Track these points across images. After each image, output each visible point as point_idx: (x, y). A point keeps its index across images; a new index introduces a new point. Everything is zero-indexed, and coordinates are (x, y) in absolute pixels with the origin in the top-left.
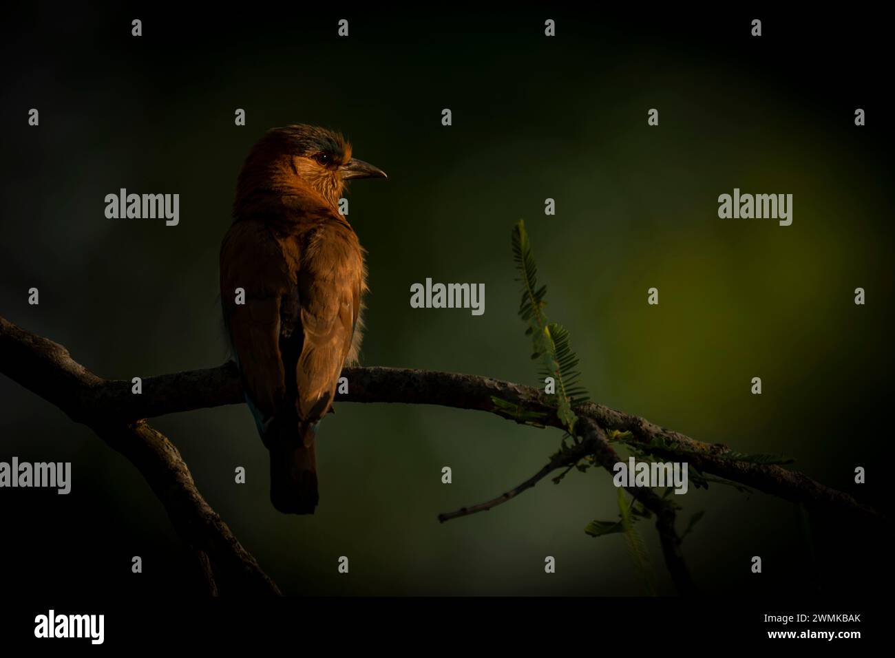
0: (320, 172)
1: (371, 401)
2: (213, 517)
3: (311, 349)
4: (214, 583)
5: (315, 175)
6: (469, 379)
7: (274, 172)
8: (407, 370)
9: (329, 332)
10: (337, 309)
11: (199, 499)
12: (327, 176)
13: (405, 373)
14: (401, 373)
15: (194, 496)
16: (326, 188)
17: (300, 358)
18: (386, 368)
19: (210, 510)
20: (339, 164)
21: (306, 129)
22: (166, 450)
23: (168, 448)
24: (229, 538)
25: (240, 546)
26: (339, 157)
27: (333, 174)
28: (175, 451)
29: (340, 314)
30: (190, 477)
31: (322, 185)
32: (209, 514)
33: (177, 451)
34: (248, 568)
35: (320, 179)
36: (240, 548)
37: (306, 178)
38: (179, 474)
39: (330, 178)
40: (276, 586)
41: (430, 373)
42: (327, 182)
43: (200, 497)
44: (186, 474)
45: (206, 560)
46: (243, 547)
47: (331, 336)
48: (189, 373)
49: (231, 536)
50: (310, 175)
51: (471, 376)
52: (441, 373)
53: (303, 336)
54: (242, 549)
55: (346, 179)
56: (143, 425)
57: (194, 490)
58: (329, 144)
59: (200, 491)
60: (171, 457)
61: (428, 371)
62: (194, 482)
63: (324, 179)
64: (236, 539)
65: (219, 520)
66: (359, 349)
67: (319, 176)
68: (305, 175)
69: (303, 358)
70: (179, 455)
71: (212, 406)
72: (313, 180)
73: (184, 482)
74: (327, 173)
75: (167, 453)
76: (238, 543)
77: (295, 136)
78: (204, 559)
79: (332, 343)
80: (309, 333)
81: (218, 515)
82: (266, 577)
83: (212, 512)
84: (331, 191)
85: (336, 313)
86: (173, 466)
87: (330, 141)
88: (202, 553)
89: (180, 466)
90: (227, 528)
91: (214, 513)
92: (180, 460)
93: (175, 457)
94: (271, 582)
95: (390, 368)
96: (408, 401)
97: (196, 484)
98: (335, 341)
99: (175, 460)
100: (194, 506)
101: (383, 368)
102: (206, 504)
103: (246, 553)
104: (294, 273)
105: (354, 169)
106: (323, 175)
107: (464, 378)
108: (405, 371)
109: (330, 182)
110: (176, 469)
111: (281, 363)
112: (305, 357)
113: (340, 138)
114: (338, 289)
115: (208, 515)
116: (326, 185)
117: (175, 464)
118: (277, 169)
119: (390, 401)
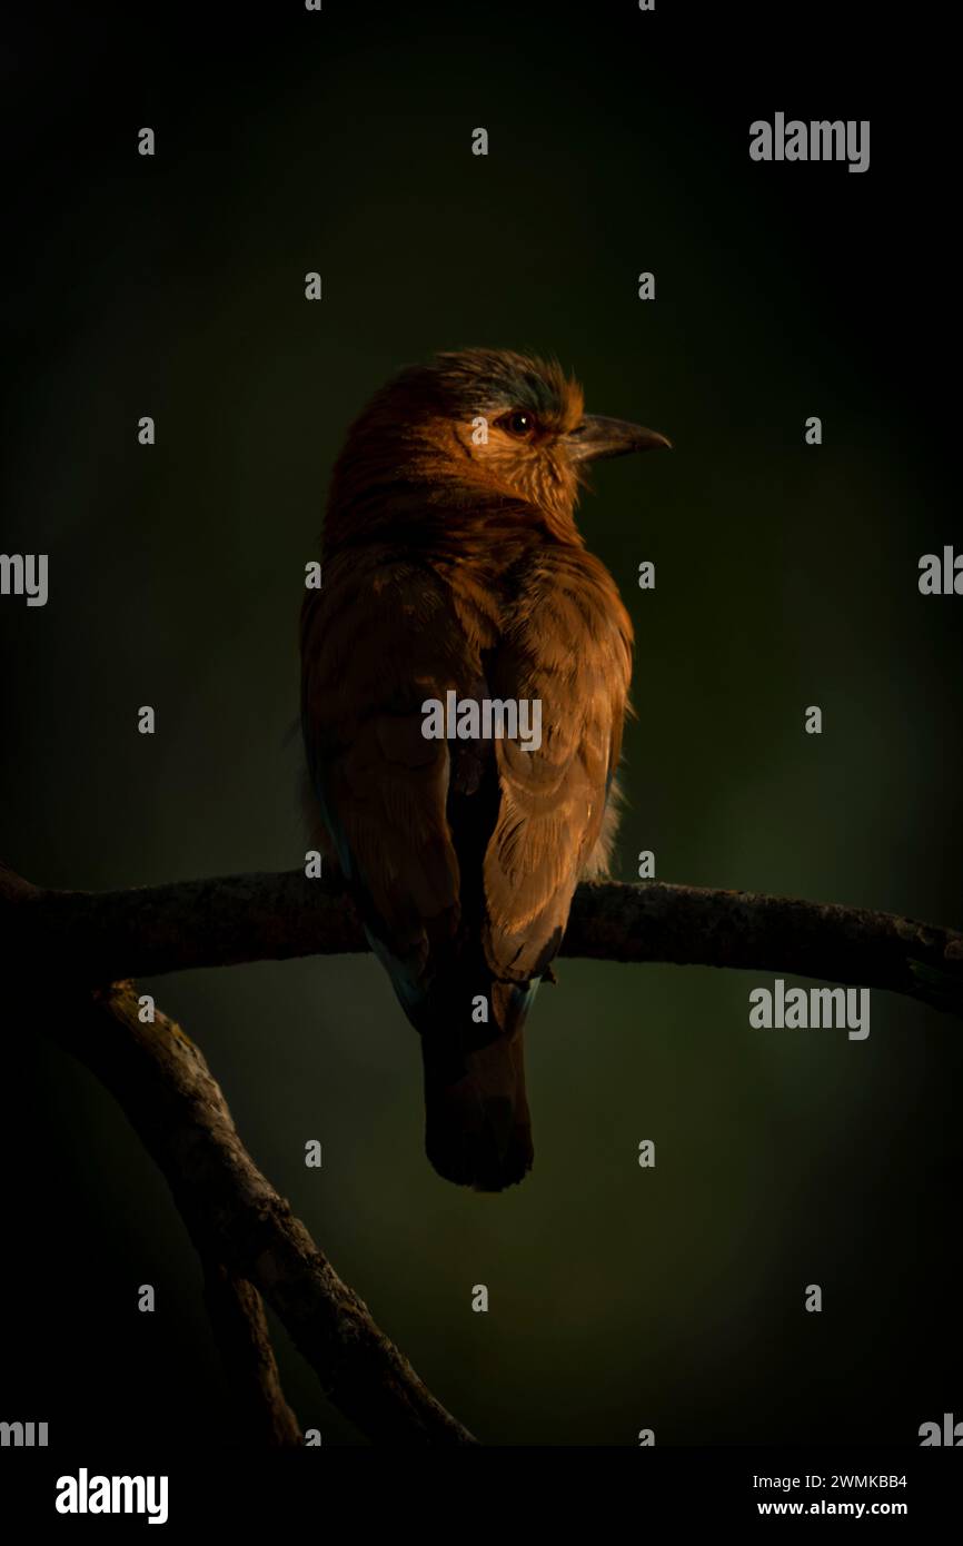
0: (518, 453)
1: (641, 957)
2: (274, 1204)
3: (517, 821)
4: (271, 1353)
5: (509, 461)
6: (860, 918)
7: (419, 448)
8: (723, 893)
9: (556, 789)
10: (576, 743)
11: (244, 1165)
12: (538, 459)
13: (719, 901)
14: (709, 898)
15: (234, 1156)
16: (540, 485)
17: (494, 838)
18: (676, 886)
19: (268, 1191)
20: (559, 431)
21: (474, 359)
22: (175, 1052)
23: (179, 1046)
24: (308, 1255)
25: (334, 1273)
26: (556, 417)
27: (549, 453)
28: (195, 1056)
29: (582, 752)
30: (225, 1114)
31: (529, 480)
32: (267, 1200)
33: (199, 1054)
34: (349, 1323)
35: (523, 468)
36: (331, 1277)
37: (494, 466)
38: (202, 1106)
39: (544, 463)
40: (409, 1368)
41: (772, 902)
42: (540, 473)
43: (246, 1159)
44: (217, 1106)
45: (255, 1303)
46: (340, 1277)
47: (560, 797)
48: (234, 881)
49: (313, 1250)
50: (500, 460)
51: (864, 912)
52: (798, 903)
53: (500, 792)
54: (338, 1281)
55: (581, 463)
56: (126, 994)
57: (235, 1143)
58: (529, 389)
59: (248, 1146)
60: (186, 1068)
61: (769, 896)
62: (236, 1127)
63: (530, 467)
64: (323, 1256)
65: (286, 1214)
66: (611, 843)
67: (519, 463)
68: (488, 460)
69: (500, 839)
70: (203, 1063)
71: (281, 957)
72: (511, 470)
73: (212, 1124)
74: (533, 455)
75: (176, 1058)
76: (329, 1266)
77: (452, 374)
78: (250, 1299)
79: (561, 814)
80: (513, 788)
81: (286, 1203)
82: (389, 1345)
83: (272, 1194)
84: (551, 494)
85: (574, 748)
86: (191, 1090)
87: (530, 380)
88: (248, 1286)
89: (204, 1087)
90: (304, 1232)
91: (278, 1198)
92: (206, 1074)
93: (195, 1067)
94: (399, 1356)
95: (684, 887)
96: (720, 965)
97: (239, 1131)
98: (568, 809)
99: (194, 1074)
100: (231, 1179)
101: (668, 886)
102: (259, 1175)
103: (345, 1289)
104: (477, 655)
105: (595, 438)
106: (525, 458)
107: (847, 915)
108: (718, 894)
109: (545, 473)
110: (196, 1096)
111: (451, 850)
112: (504, 837)
113: (556, 373)
114: (583, 695)
115: (263, 1201)
116: (539, 478)
117: (193, 1084)
118: (425, 443)
119: (681, 961)
